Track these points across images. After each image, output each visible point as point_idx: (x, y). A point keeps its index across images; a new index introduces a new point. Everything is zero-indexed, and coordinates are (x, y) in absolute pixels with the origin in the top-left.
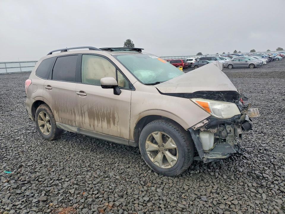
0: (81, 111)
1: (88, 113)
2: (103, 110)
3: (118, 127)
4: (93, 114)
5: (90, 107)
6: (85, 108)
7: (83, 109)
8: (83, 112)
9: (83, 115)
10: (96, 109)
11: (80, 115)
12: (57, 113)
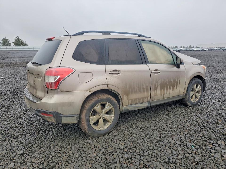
0: (155, 86)
1: (161, 86)
2: (171, 81)
3: (178, 89)
4: (164, 86)
5: (163, 81)
6: (159, 83)
7: (156, 84)
8: (156, 86)
9: (156, 89)
10: (167, 81)
11: (153, 90)
12: (126, 97)
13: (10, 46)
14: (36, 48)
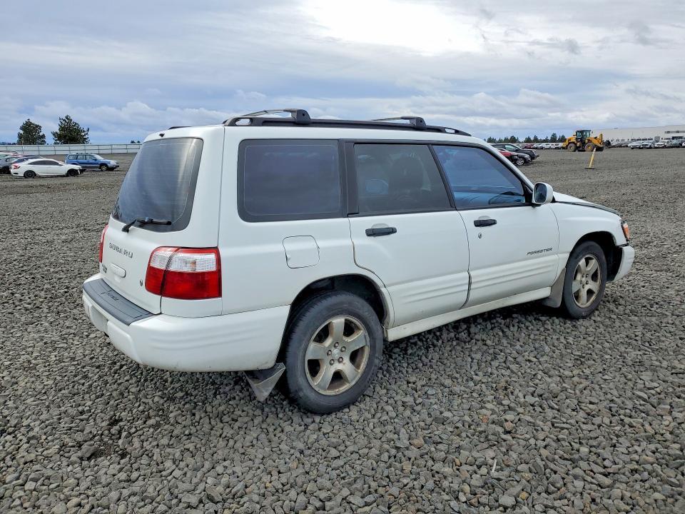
13: (43, 143)
14: (105, 147)
